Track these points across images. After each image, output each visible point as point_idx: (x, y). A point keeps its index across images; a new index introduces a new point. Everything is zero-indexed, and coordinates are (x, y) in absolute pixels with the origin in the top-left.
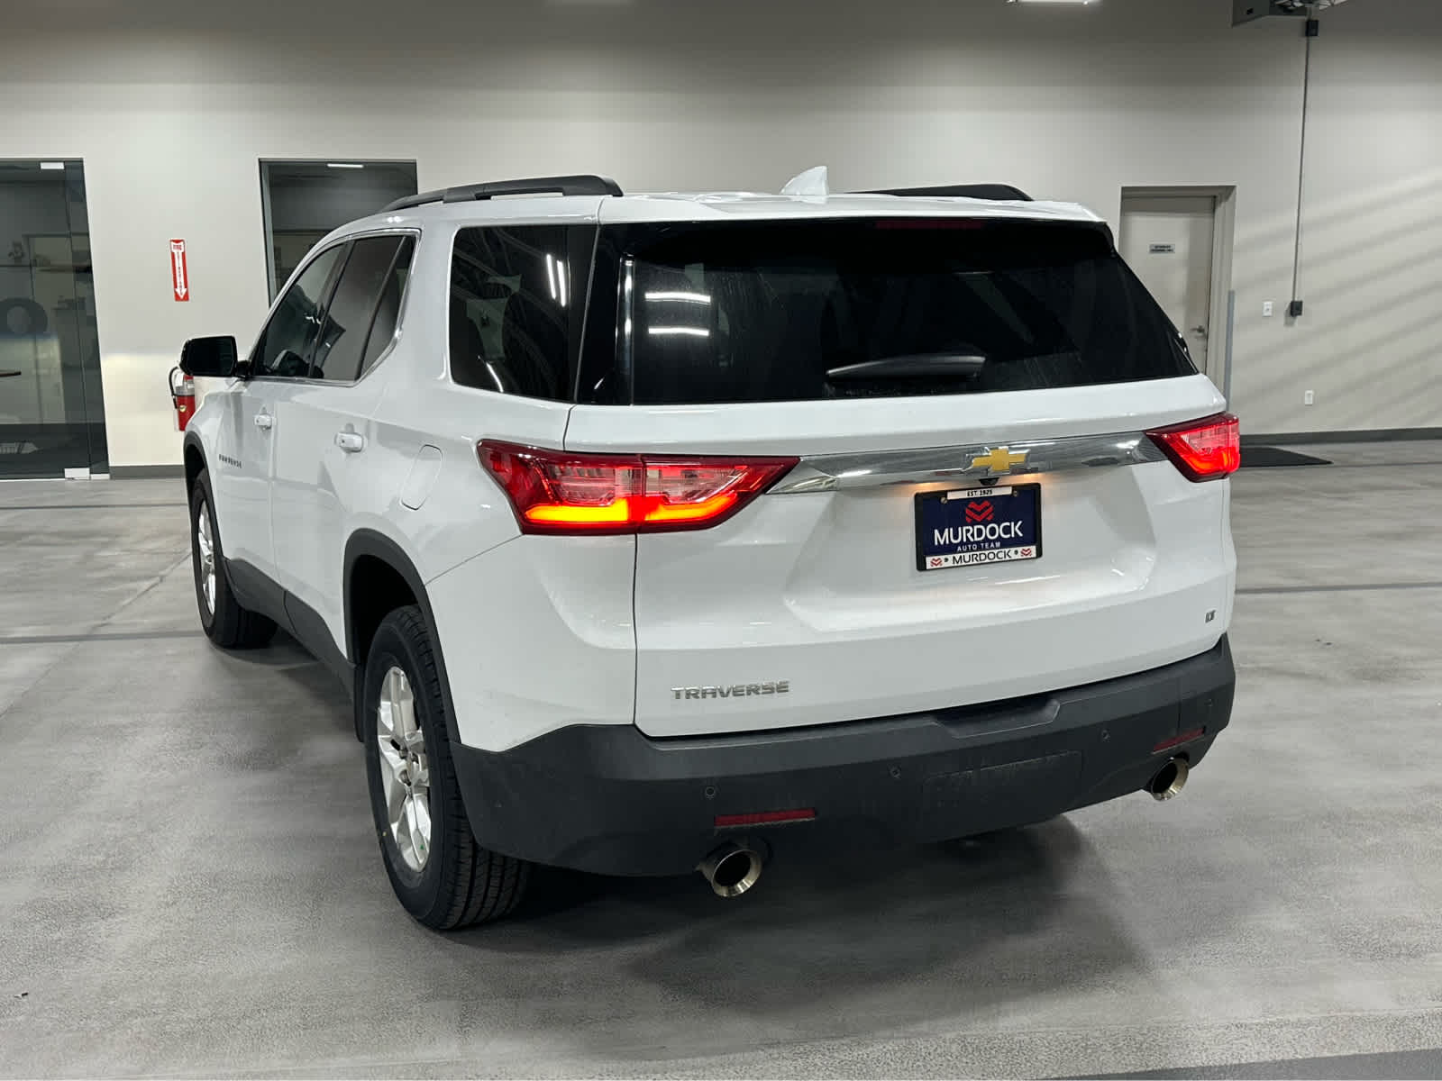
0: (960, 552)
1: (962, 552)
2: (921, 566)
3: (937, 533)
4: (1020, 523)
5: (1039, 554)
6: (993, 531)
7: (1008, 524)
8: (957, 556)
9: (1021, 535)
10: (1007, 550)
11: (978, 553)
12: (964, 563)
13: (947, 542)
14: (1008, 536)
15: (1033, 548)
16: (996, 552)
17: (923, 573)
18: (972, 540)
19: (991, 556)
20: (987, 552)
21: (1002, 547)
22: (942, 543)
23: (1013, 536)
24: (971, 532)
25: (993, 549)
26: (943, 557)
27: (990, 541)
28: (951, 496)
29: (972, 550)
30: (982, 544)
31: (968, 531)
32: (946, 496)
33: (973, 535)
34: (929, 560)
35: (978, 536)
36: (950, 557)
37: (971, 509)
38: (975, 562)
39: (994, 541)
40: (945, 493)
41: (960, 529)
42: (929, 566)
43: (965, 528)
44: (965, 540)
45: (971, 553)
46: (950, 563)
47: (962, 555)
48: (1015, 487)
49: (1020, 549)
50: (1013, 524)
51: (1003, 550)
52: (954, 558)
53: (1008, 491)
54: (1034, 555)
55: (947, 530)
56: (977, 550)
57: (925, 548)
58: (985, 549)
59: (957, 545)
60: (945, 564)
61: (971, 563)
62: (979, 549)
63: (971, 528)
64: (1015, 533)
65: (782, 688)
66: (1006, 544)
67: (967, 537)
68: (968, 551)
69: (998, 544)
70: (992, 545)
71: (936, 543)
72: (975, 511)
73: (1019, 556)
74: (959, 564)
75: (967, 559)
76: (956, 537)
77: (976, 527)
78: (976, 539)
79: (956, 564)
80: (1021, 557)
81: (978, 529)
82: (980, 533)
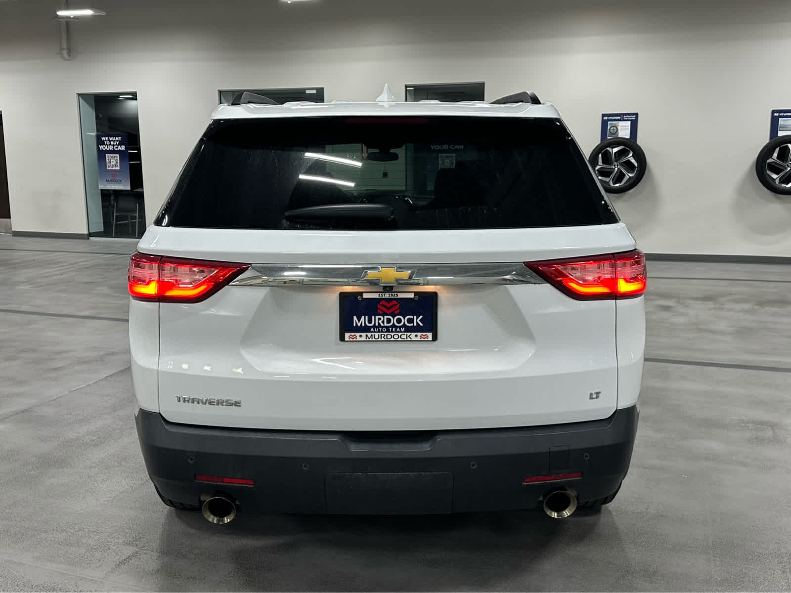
0: (372, 332)
1: (375, 332)
2: (342, 338)
3: (355, 318)
4: (421, 317)
5: (435, 338)
6: (399, 321)
7: (412, 317)
8: (369, 335)
9: (421, 324)
10: (409, 334)
11: (386, 334)
12: (374, 339)
13: (363, 325)
14: (412, 325)
15: (430, 335)
16: (400, 334)
17: (343, 343)
18: (382, 325)
19: (396, 337)
20: (392, 334)
21: (405, 331)
22: (359, 325)
23: (415, 325)
24: (382, 320)
25: (398, 332)
26: (358, 334)
27: (397, 327)
28: (365, 296)
29: (382, 332)
30: (390, 329)
31: (379, 319)
32: (362, 296)
33: (383, 322)
34: (347, 335)
35: (387, 323)
36: (364, 335)
37: (383, 305)
38: (383, 339)
39: (400, 327)
40: (361, 294)
41: (373, 317)
42: (347, 339)
43: (377, 317)
44: (377, 324)
45: (380, 334)
46: (364, 338)
47: (373, 334)
48: (416, 293)
49: (419, 334)
50: (415, 317)
51: (406, 334)
52: (367, 335)
53: (412, 296)
54: (430, 338)
55: (363, 317)
56: (386, 332)
57: (346, 326)
58: (392, 332)
59: (370, 327)
60: (359, 339)
61: (380, 339)
62: (388, 331)
63: (382, 318)
64: (417, 323)
65: (237, 404)
66: (408, 330)
67: (379, 323)
68: (379, 332)
69: (403, 330)
70: (398, 330)
71: (355, 325)
72: (385, 306)
73: (418, 339)
74: (371, 339)
75: (376, 337)
76: (370, 322)
77: (386, 317)
78: (386, 324)
79: (368, 339)
80: (420, 340)
81: (387, 319)
82: (389, 321)
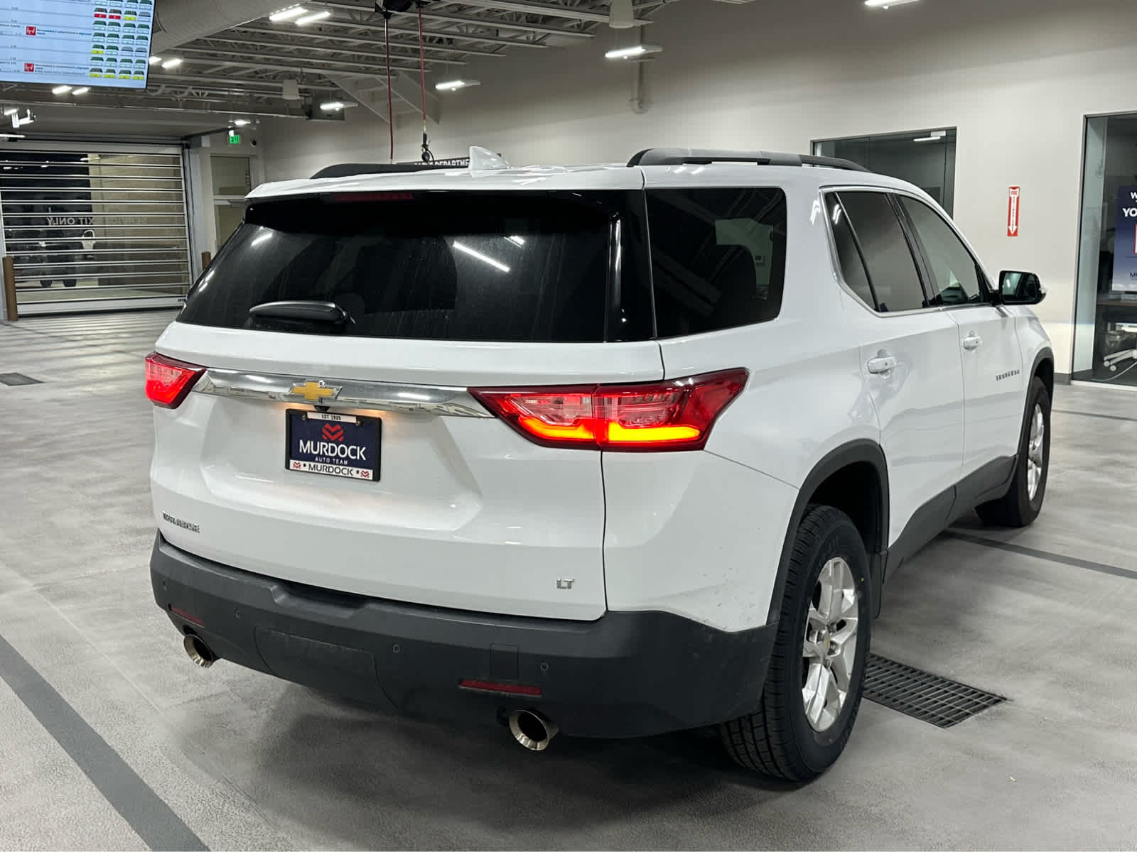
0: (316, 462)
1: (318, 462)
2: (287, 467)
3: (301, 443)
4: (364, 449)
5: (377, 477)
6: (343, 451)
7: (355, 447)
8: (312, 464)
9: (364, 459)
10: (350, 469)
11: (328, 465)
12: (316, 471)
13: (309, 452)
14: (354, 458)
15: (371, 472)
16: (341, 467)
17: (288, 471)
18: (326, 454)
19: (338, 470)
20: (334, 466)
21: (347, 465)
22: (305, 451)
23: (358, 458)
24: (326, 448)
25: (341, 465)
26: (302, 463)
27: (340, 459)
28: (310, 416)
29: (326, 462)
30: (334, 460)
31: (324, 446)
32: (306, 416)
33: (327, 450)
34: (292, 462)
35: (331, 452)
36: (307, 463)
37: (327, 430)
38: (325, 472)
39: (343, 459)
40: (305, 413)
41: (318, 443)
42: (291, 467)
43: (322, 444)
44: (321, 453)
45: (323, 465)
46: (306, 469)
47: (316, 464)
48: (358, 418)
49: (360, 470)
50: (358, 448)
51: (347, 468)
52: (310, 465)
53: (353, 420)
54: (371, 477)
55: (309, 442)
56: (329, 463)
57: (292, 452)
58: (335, 464)
59: (316, 455)
60: (303, 468)
61: (322, 472)
62: (331, 462)
63: (326, 444)
64: (360, 456)
65: (195, 529)
66: (352, 463)
67: (323, 452)
68: (323, 462)
69: (346, 462)
70: (341, 462)
71: (301, 451)
72: (330, 432)
73: (359, 476)
74: (313, 471)
75: (319, 469)
76: (315, 450)
77: (330, 445)
78: (330, 454)
79: (311, 471)
80: (360, 477)
81: (332, 447)
82: (333, 449)
